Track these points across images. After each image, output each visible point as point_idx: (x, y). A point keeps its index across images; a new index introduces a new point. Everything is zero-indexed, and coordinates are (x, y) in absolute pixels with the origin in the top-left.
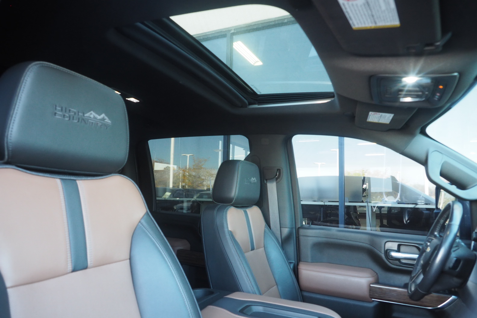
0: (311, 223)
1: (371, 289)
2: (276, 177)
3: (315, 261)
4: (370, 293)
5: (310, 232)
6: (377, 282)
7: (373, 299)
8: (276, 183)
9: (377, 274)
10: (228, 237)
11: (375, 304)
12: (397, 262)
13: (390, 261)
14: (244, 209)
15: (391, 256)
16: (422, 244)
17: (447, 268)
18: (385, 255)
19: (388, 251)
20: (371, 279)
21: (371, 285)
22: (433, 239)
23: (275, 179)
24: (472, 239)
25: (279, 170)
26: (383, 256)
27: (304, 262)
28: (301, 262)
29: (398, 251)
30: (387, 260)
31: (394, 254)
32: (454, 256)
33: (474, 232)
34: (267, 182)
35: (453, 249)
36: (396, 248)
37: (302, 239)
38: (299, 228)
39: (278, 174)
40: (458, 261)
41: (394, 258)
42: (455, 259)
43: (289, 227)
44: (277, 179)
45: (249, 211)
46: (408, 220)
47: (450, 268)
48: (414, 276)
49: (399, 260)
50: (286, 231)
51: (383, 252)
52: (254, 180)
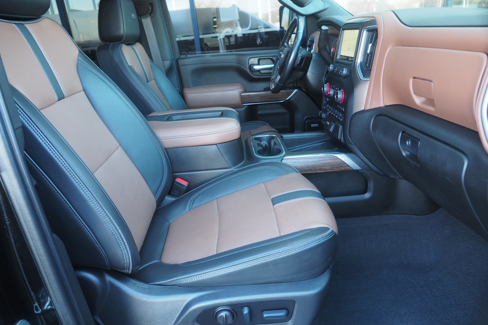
0: (187, 53)
1: (242, 97)
2: (149, 11)
3: (196, 84)
4: (241, 100)
5: (187, 61)
6: (245, 92)
7: (244, 104)
8: (151, 18)
9: (244, 86)
10: (130, 71)
11: (245, 107)
12: (258, 73)
13: (254, 73)
14: (132, 46)
15: (254, 69)
16: (276, 56)
17: (296, 65)
18: (249, 70)
19: (252, 66)
20: (241, 90)
21: (242, 94)
22: (284, 49)
23: (148, 14)
24: (307, 46)
25: (151, 4)
26: (248, 70)
27: (187, 87)
28: (184, 88)
29: (259, 64)
30: (251, 72)
31: (256, 67)
32: (300, 55)
33: (309, 40)
34: (141, 18)
35: (299, 51)
36: (257, 63)
37: (182, 68)
38: (177, 59)
39: (150, 8)
40: (302, 59)
41: (256, 70)
42: (301, 57)
43: (170, 59)
44: (150, 14)
45: (134, 47)
46: (260, 42)
47: (297, 65)
48: (274, 78)
49: (259, 71)
50: (167, 63)
51: (248, 67)
52: (134, 16)
